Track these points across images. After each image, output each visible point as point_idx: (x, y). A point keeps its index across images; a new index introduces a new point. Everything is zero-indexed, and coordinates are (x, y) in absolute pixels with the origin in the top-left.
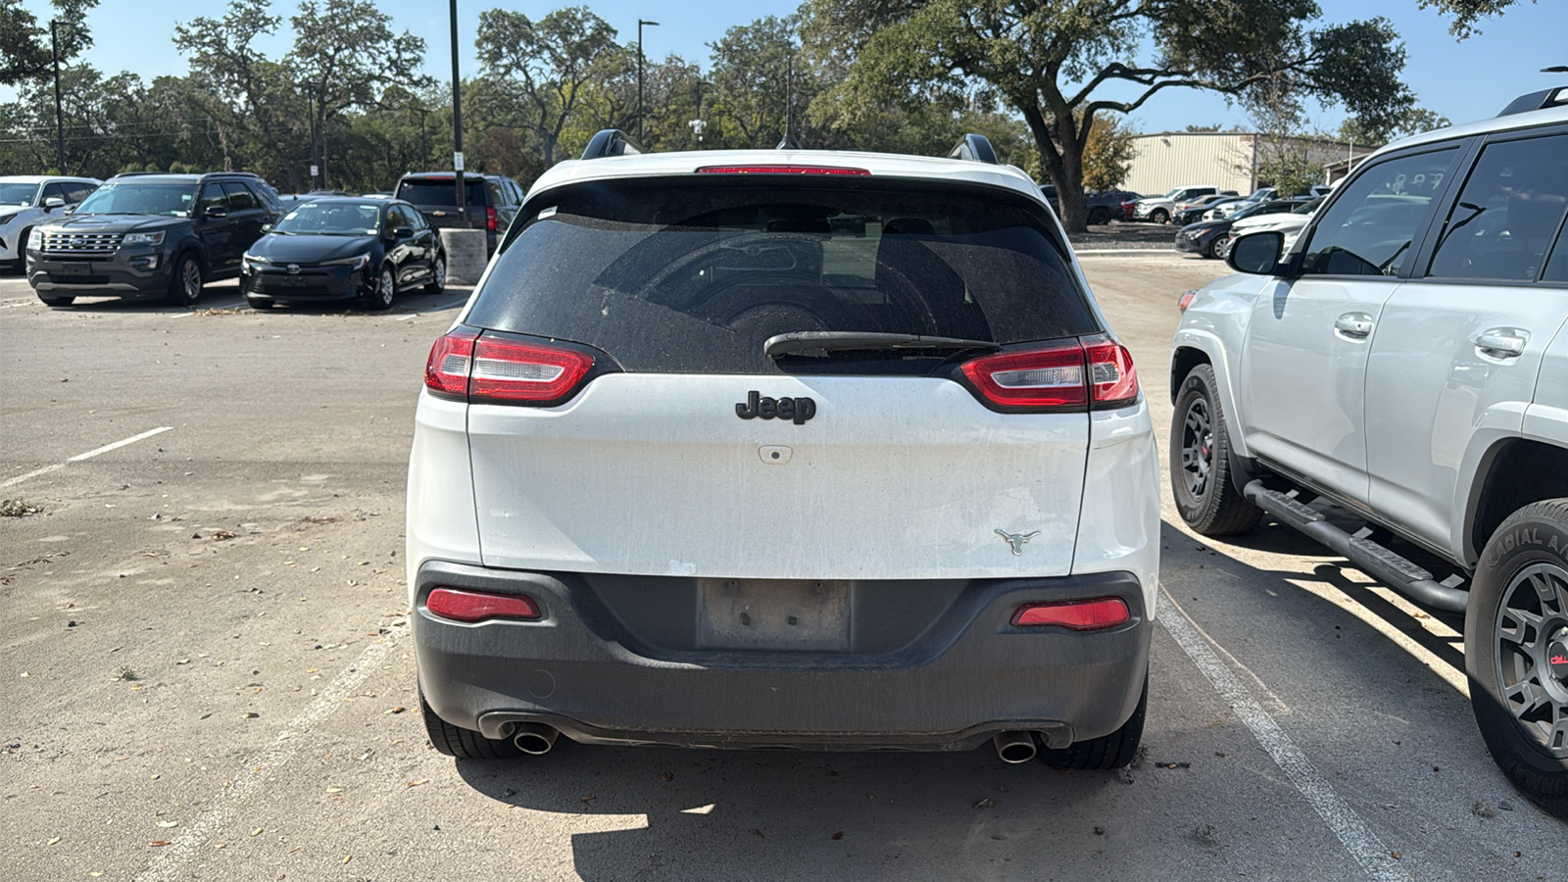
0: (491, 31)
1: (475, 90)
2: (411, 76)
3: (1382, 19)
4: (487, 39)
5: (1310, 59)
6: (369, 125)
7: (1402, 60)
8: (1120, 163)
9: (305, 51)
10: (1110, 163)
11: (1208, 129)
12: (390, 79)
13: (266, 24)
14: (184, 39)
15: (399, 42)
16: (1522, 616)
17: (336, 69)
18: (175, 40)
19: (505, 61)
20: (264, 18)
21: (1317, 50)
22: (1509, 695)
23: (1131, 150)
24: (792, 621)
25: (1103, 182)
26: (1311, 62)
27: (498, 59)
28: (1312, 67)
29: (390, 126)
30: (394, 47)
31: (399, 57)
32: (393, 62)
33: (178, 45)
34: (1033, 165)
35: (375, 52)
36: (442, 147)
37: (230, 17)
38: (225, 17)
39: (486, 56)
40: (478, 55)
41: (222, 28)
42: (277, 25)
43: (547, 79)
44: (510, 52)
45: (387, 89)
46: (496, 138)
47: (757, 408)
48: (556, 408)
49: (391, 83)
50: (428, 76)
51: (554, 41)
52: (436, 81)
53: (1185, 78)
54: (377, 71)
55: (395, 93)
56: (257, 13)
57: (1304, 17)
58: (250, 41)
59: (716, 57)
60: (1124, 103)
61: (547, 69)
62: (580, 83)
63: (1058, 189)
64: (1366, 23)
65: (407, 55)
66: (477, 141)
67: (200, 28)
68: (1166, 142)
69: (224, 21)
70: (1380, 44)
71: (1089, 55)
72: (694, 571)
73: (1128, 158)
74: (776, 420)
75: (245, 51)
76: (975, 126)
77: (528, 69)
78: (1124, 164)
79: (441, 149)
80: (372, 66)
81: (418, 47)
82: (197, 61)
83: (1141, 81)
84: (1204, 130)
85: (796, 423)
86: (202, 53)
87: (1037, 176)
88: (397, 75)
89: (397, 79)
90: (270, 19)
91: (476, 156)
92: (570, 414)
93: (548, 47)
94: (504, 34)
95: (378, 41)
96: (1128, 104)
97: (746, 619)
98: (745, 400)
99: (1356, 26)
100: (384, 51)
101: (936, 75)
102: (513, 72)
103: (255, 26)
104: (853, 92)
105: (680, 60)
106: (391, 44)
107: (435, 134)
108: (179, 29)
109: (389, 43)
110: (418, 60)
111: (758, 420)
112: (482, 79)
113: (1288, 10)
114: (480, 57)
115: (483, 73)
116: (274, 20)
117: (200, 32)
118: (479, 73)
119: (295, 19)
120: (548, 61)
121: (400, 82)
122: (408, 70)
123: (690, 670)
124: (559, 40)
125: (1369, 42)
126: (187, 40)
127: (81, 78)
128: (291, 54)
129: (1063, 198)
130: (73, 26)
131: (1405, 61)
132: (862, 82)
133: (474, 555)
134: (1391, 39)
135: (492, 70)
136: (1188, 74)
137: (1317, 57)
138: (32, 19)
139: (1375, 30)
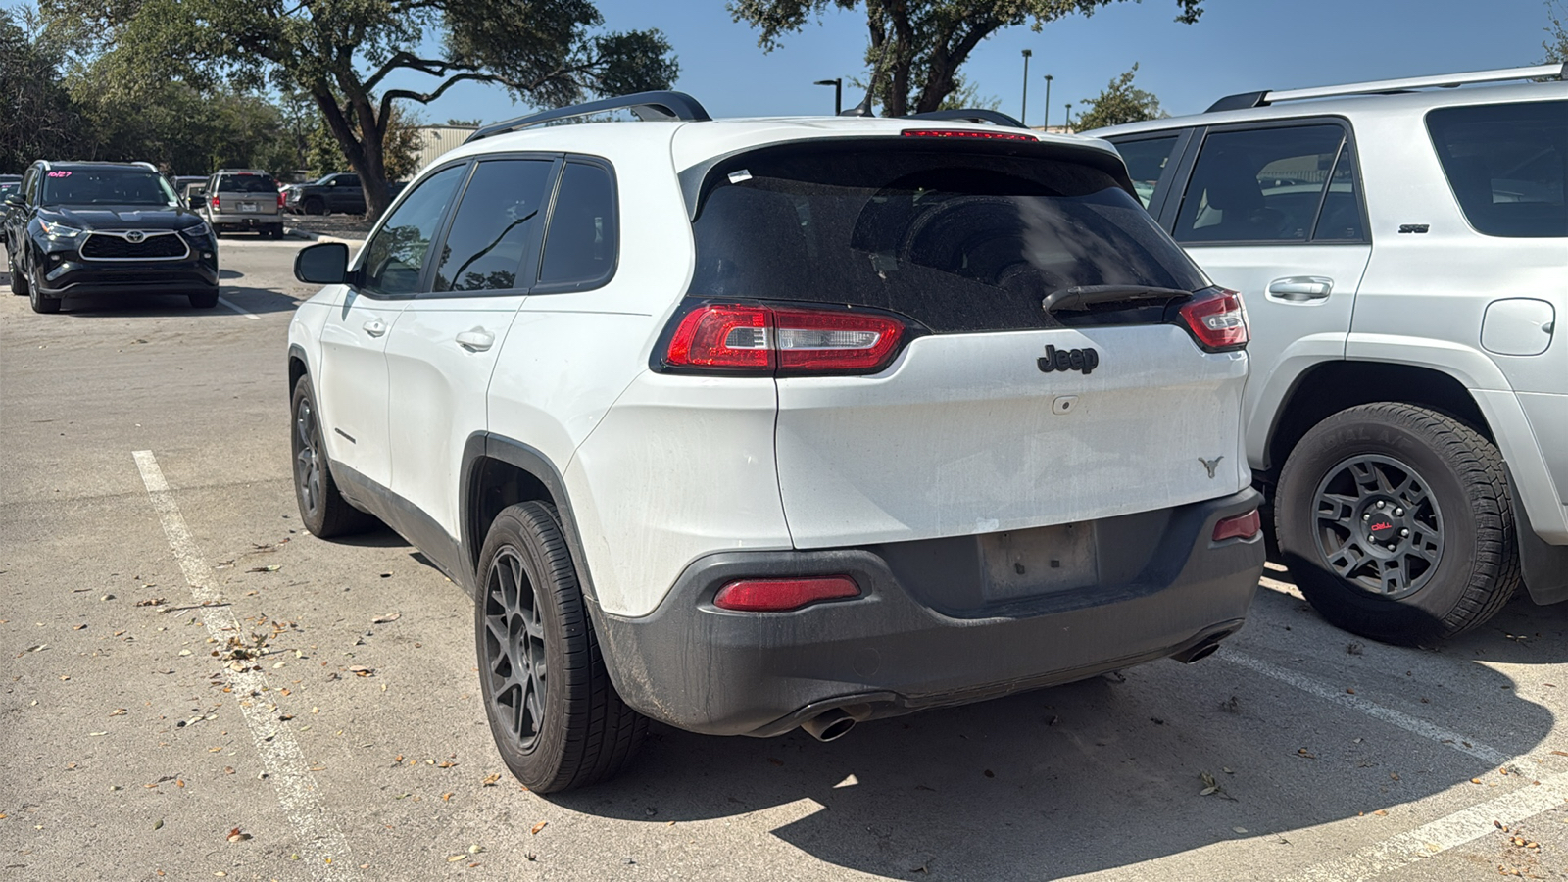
3: (657, 31)
5: (597, 63)
7: (675, 72)
8: (408, 153)
10: (398, 153)
11: (469, 124)
16: (1338, 499)
21: (603, 56)
22: (1331, 562)
23: (419, 141)
24: (1055, 564)
25: (394, 172)
26: (598, 66)
28: (599, 71)
34: (312, 151)
47: (1054, 361)
48: (878, 375)
53: (471, 72)
57: (587, 22)
60: (421, 93)
63: (361, 178)
64: (643, 34)
68: (436, 134)
70: (657, 56)
71: (389, 40)
72: (997, 526)
73: (417, 149)
74: (1070, 371)
76: (233, 109)
78: (413, 155)
83: (431, 72)
84: (466, 124)
85: (1084, 373)
87: (318, 164)
92: (893, 380)
96: (425, 94)
97: (1020, 569)
98: (1043, 354)
99: (635, 35)
101: (227, 52)
104: (125, 65)
111: (1056, 372)
113: (574, 16)
123: (1002, 624)
125: (647, 52)
129: (367, 188)
131: (678, 73)
132: (137, 54)
133: (783, 539)
134: (666, 50)
136: (474, 68)
137: (604, 62)
139: (651, 40)
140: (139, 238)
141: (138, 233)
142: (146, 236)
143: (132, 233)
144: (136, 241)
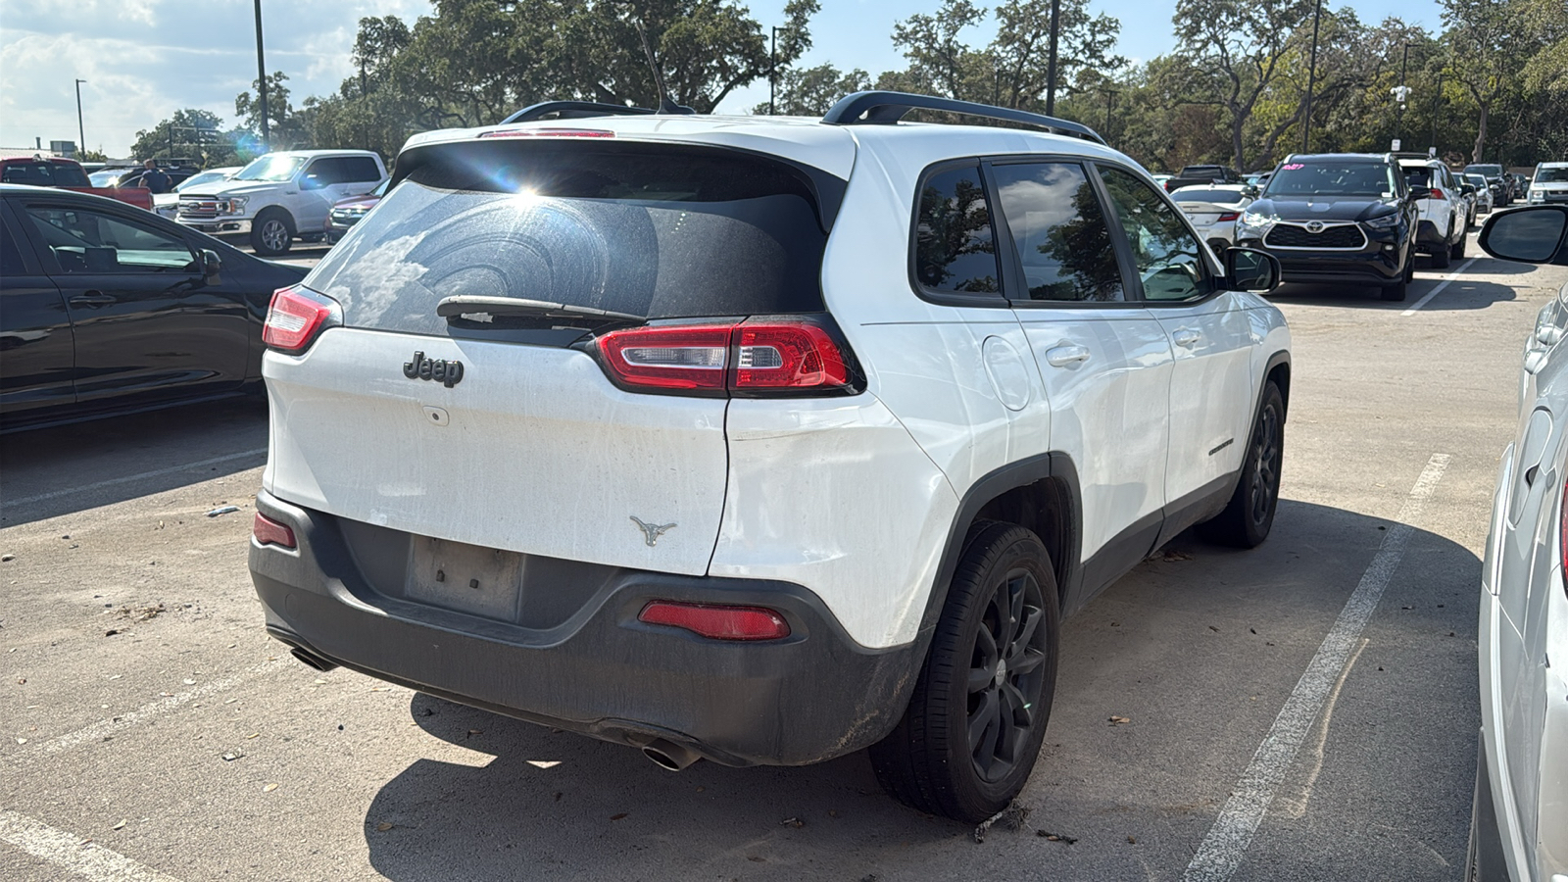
0: (1190, 6)
1: (1168, 67)
2: (1103, 57)
4: (1184, 14)
6: (1066, 109)
9: (1006, 39)
12: (1082, 62)
13: (973, 16)
14: (900, 36)
15: (1094, 25)
17: (1032, 55)
18: (893, 38)
19: (1203, 36)
20: (971, 10)
24: (475, 584)
27: (1194, 34)
29: (1086, 109)
30: (1089, 30)
31: (1094, 39)
32: (1087, 45)
33: (895, 42)
35: (1071, 35)
36: (1134, 127)
37: (942, 11)
38: (938, 13)
39: (1183, 31)
40: (1175, 31)
41: (934, 23)
42: (982, 17)
43: (1246, 52)
44: (1208, 26)
45: (1079, 73)
46: (1190, 116)
47: (420, 368)
49: (1084, 67)
50: (1120, 56)
51: (1257, 11)
52: (1127, 61)
54: (1071, 56)
55: (1088, 76)
56: (965, 7)
58: (957, 34)
59: (1448, 15)
61: (1246, 41)
62: (1279, 54)
65: (1101, 37)
66: (1170, 120)
67: (915, 24)
69: (936, 17)
74: (433, 382)
75: (951, 44)
77: (1226, 42)
79: (1133, 130)
80: (1067, 51)
81: (1111, 28)
82: (912, 55)
85: (446, 386)
86: (915, 48)
88: (1090, 57)
89: (1089, 62)
90: (977, 12)
91: (1168, 135)
93: (1249, 18)
94: (1205, 7)
95: (1075, 25)
97: (442, 577)
100: (1079, 35)
102: (1210, 46)
103: (963, 19)
105: (1398, 22)
106: (1087, 26)
107: (1130, 115)
108: (897, 27)
109: (1085, 26)
110: (1111, 41)
111: (419, 380)
112: (1176, 55)
114: (1177, 34)
115: (1179, 49)
116: (980, 12)
117: (914, 28)
118: (1175, 49)
119: (999, 10)
120: (1249, 33)
121: (1091, 65)
122: (1100, 51)
124: (1263, 10)
126: (904, 37)
127: (823, 78)
128: (994, 44)
130: (797, 31)
135: (1188, 45)
138: (759, 27)
140: (1319, 228)
141: (1318, 223)
142: (1325, 226)
143: (1313, 223)
144: (1315, 232)
